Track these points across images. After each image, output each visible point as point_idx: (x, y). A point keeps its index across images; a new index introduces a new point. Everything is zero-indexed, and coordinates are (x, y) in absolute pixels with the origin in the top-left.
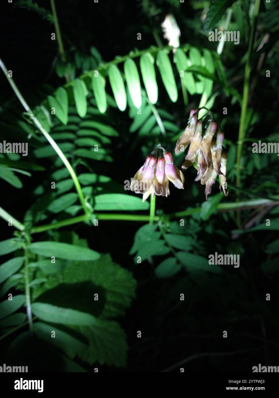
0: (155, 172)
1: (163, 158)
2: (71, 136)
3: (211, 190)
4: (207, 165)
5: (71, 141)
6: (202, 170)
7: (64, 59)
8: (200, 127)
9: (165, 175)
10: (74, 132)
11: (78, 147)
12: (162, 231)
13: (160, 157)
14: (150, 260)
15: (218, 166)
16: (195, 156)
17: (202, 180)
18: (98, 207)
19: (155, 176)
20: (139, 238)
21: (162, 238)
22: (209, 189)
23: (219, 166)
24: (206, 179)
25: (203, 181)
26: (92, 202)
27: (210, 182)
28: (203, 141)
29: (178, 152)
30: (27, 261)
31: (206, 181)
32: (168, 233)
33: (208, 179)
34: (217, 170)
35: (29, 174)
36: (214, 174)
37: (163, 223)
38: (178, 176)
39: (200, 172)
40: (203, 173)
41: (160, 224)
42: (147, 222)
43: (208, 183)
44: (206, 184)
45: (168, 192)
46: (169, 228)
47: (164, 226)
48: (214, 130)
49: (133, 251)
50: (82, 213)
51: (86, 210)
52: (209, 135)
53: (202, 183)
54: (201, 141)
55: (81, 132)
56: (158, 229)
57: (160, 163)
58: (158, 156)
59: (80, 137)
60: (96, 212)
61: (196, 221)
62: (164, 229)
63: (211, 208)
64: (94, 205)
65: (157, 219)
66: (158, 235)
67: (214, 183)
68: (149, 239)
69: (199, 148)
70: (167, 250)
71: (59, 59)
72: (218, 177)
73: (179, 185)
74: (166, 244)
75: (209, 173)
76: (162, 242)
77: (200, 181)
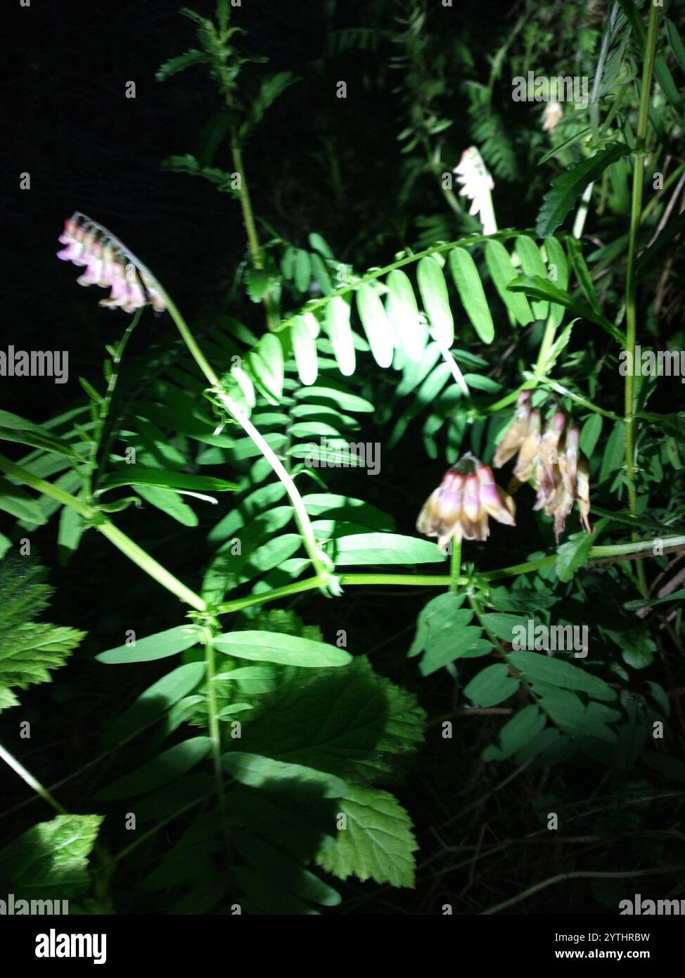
0: (462, 499)
1: (474, 475)
2: (280, 418)
3: (564, 526)
4: (553, 482)
5: (281, 429)
6: (545, 491)
7: (259, 266)
8: (536, 420)
9: (479, 504)
10: (285, 410)
11: (296, 441)
12: (475, 608)
13: (470, 473)
14: (452, 669)
15: (572, 484)
16: (531, 467)
17: (547, 508)
18: (343, 560)
19: (462, 506)
20: (427, 624)
21: (475, 621)
22: (561, 524)
23: (575, 484)
24: (555, 505)
25: (549, 510)
26: (331, 551)
27: (563, 509)
28: (543, 443)
29: (499, 463)
30: (211, 669)
31: (555, 509)
32: (488, 610)
33: (559, 505)
34: (571, 491)
35: (214, 501)
36: (567, 499)
37: (476, 590)
38: (504, 505)
39: (541, 494)
40: (547, 496)
41: (470, 592)
42: (444, 589)
43: (560, 513)
44: (556, 513)
45: (486, 532)
46: (489, 599)
47: (477, 596)
48: (561, 426)
49: (414, 650)
50: (310, 572)
51: (318, 567)
52: (553, 435)
53: (548, 514)
54: (541, 442)
55: (301, 411)
56: (466, 604)
57: (471, 483)
58: (467, 472)
59: (298, 420)
60: (340, 570)
61: (547, 583)
62: (478, 602)
63: (577, 555)
64: (335, 554)
65: (463, 581)
66: (467, 614)
67: (570, 511)
68: (448, 625)
69: (536, 454)
70: (487, 647)
71: (250, 266)
72: (575, 503)
73: (506, 518)
74: (485, 635)
75: (559, 497)
76: (477, 630)
77: (542, 511)
